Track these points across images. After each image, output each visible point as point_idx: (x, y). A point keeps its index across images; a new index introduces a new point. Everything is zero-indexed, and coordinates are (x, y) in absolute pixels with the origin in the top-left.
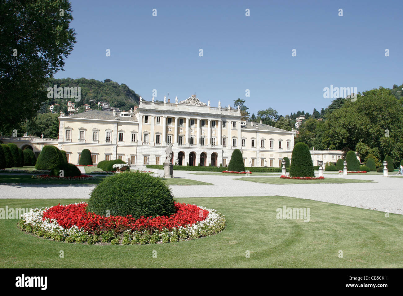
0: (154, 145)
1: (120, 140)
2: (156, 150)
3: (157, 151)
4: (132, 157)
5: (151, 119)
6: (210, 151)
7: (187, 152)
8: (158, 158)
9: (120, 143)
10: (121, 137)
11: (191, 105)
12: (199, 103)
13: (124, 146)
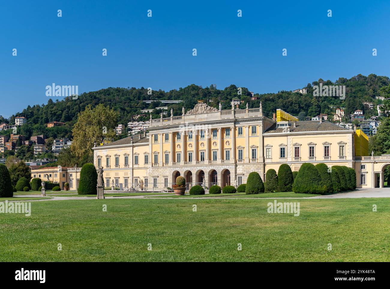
0: (163, 166)
1: (135, 163)
2: (164, 170)
3: (165, 172)
4: (145, 179)
5: (160, 137)
6: (220, 168)
7: (193, 171)
8: (166, 180)
9: (135, 166)
10: (136, 160)
11: (199, 114)
12: (207, 109)
13: (139, 168)
